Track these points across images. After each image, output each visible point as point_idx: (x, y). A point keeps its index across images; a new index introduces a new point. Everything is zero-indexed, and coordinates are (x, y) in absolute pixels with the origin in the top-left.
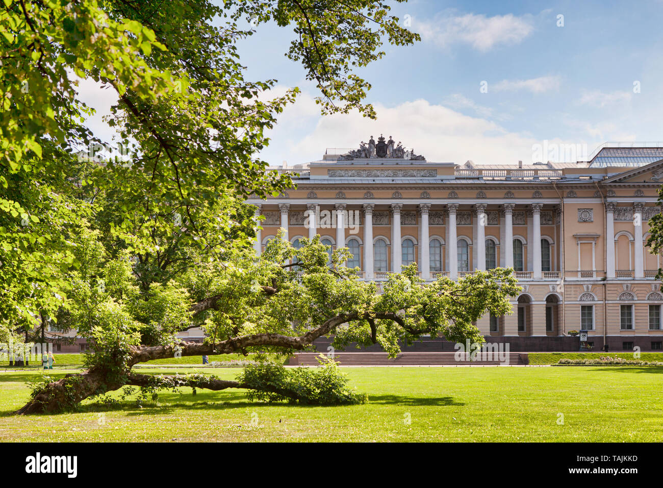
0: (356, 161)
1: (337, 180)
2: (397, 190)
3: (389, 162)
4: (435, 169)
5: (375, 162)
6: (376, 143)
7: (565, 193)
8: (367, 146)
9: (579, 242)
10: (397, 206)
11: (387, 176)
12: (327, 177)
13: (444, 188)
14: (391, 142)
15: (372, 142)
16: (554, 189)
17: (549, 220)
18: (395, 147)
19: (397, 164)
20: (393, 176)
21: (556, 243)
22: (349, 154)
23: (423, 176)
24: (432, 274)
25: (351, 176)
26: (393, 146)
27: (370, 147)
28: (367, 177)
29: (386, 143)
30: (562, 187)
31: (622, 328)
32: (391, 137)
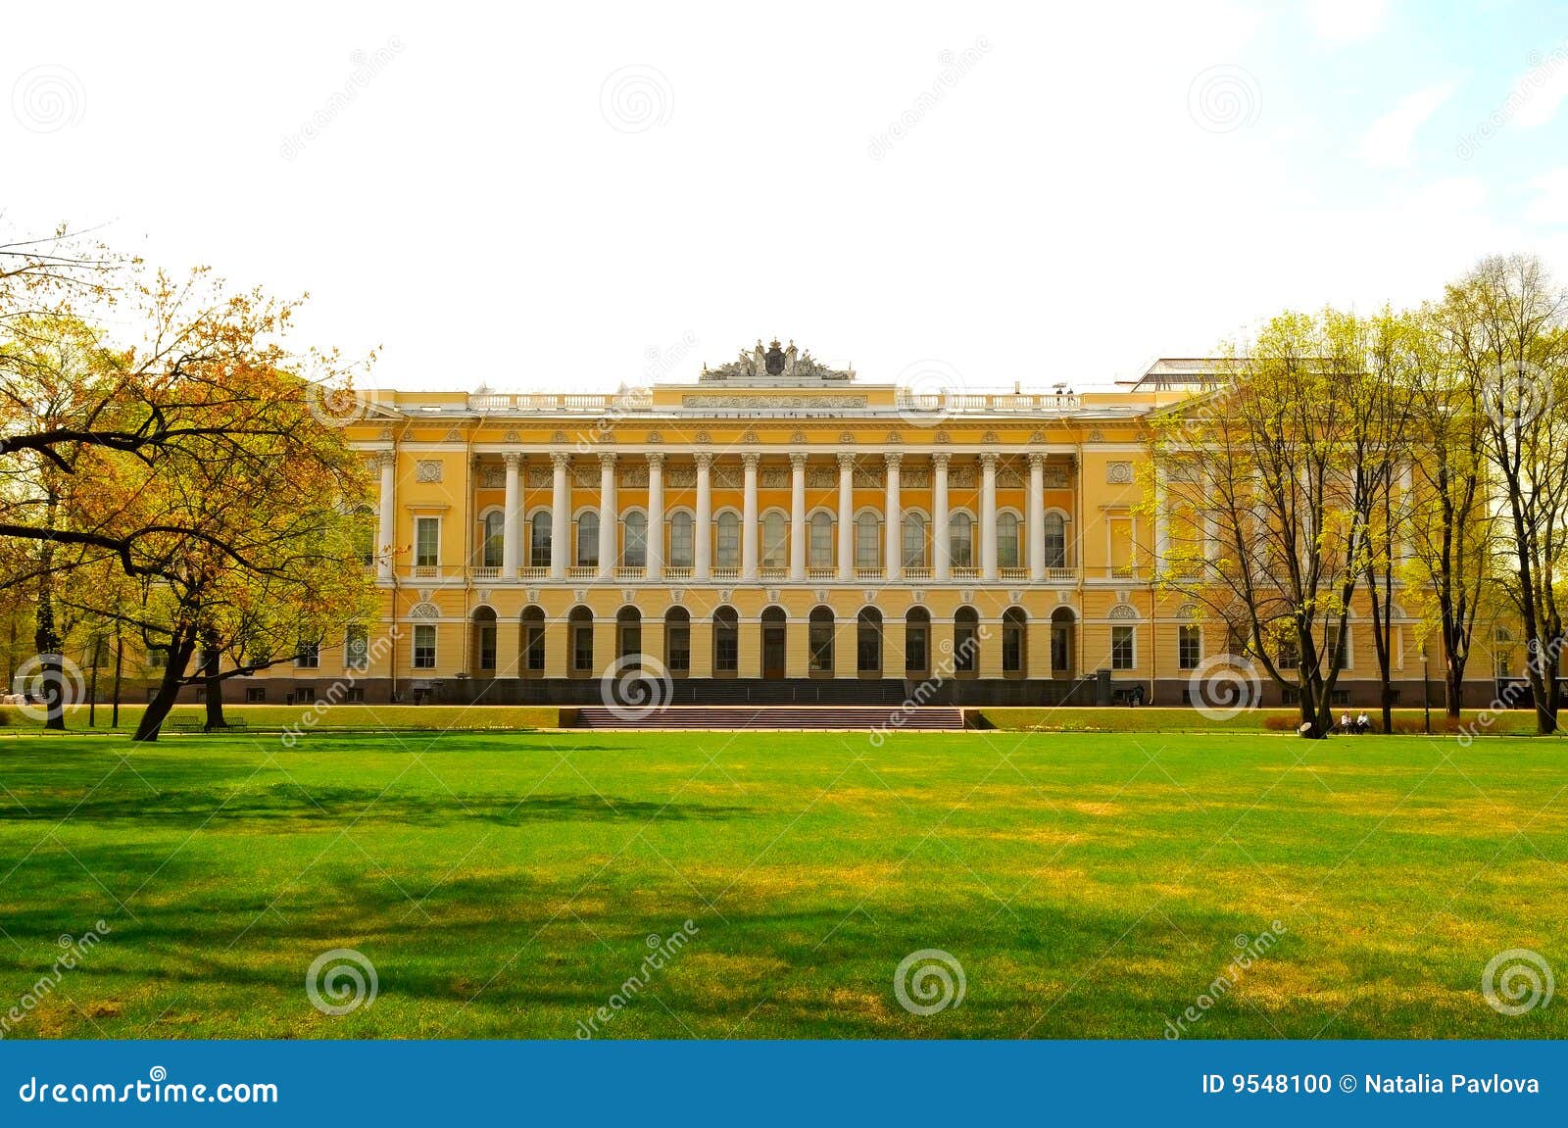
0: (730, 381)
1: (698, 414)
2: (798, 428)
3: (785, 381)
4: (865, 394)
5: (764, 382)
6: (767, 351)
7: (1084, 436)
8: (751, 357)
9: (1109, 518)
10: (798, 457)
11: (782, 407)
12: (681, 408)
13: (877, 427)
14: (793, 350)
15: (760, 349)
16: (1065, 428)
17: (1063, 481)
18: (799, 357)
19: (800, 386)
20: (792, 407)
21: (1073, 520)
22: (720, 369)
23: (844, 407)
24: (856, 571)
25: (721, 406)
26: (795, 356)
27: (756, 358)
28: (748, 407)
29: (783, 351)
30: (1079, 424)
31: (1182, 667)
32: (791, 341)
